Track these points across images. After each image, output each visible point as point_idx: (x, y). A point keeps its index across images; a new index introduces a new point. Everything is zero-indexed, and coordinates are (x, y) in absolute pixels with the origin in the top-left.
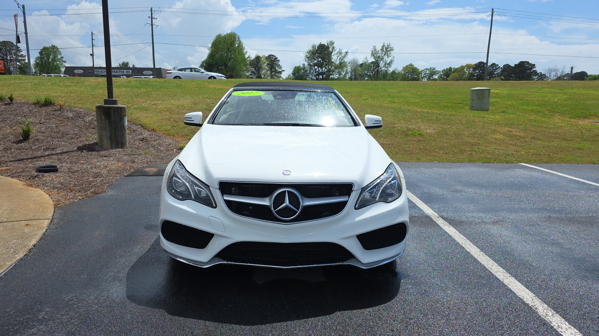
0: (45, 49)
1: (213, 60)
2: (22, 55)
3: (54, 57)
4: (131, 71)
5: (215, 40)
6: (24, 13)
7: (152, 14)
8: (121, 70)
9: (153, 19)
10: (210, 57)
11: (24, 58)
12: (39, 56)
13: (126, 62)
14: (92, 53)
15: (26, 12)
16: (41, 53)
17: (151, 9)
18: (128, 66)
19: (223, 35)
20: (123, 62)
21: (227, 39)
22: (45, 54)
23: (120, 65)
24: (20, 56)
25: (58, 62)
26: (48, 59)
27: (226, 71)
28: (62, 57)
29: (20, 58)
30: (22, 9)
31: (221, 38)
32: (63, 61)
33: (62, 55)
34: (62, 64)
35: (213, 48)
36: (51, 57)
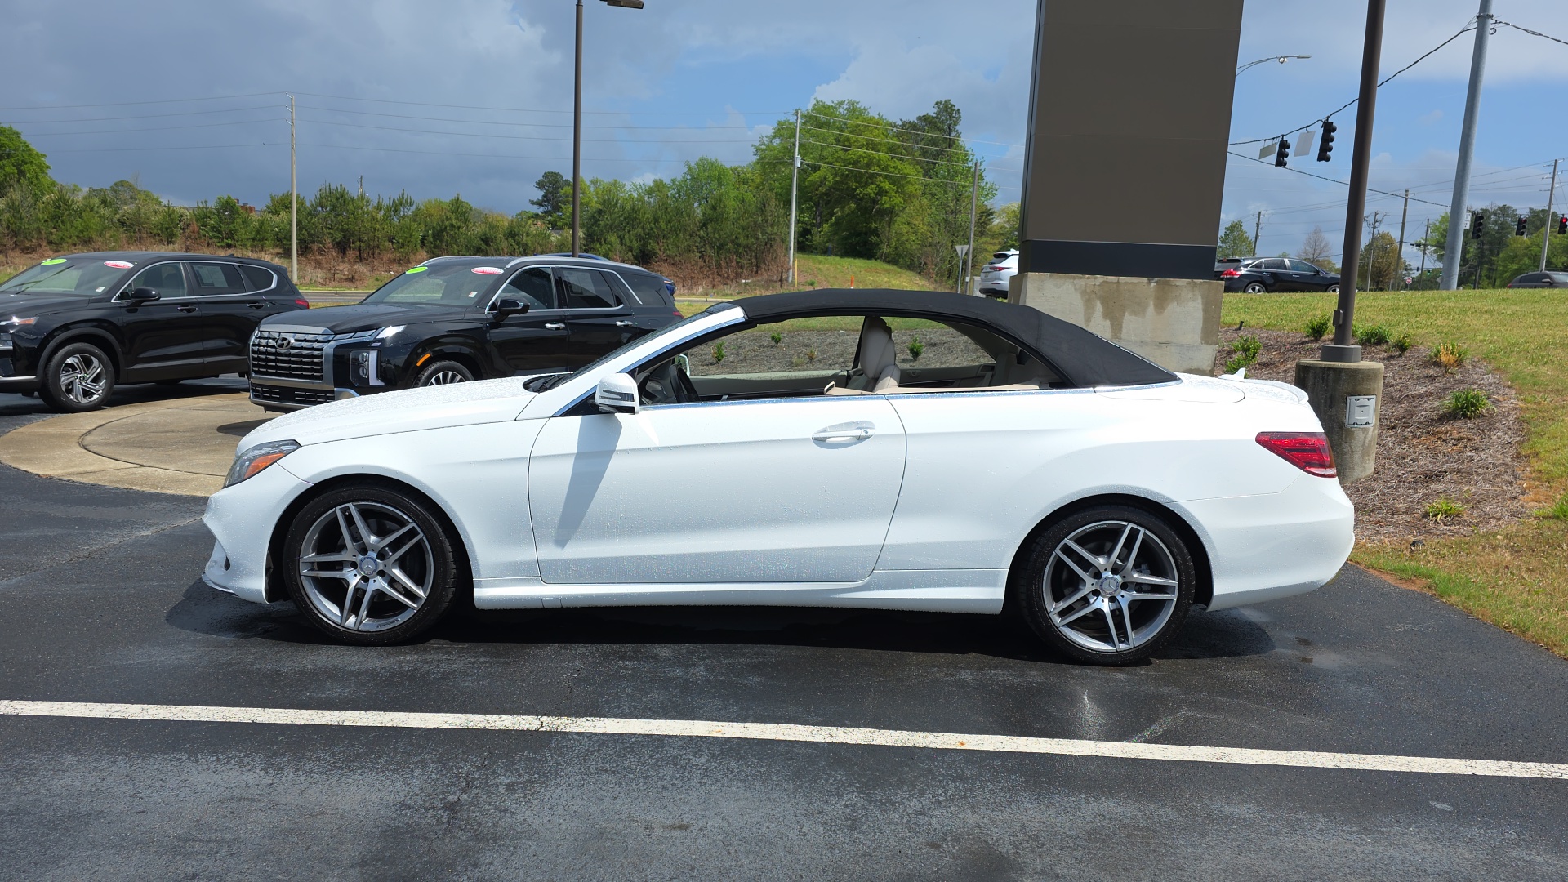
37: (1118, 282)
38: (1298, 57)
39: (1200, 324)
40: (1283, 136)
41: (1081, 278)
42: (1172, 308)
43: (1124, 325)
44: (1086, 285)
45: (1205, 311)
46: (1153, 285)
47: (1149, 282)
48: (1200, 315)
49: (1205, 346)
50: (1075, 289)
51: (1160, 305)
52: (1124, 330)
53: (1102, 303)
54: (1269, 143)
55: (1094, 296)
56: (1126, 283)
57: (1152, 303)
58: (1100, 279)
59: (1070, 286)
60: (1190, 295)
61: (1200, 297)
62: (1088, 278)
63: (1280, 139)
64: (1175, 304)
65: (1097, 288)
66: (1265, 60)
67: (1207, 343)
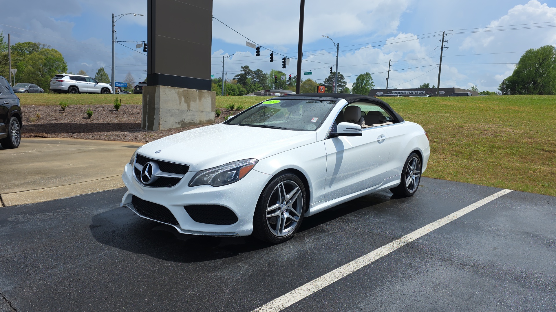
0: (361, 76)
1: (518, 77)
2: (344, 82)
3: (367, 82)
4: (424, 91)
5: (524, 56)
6: (338, 50)
7: (443, 37)
8: (415, 91)
9: (444, 42)
10: (515, 75)
11: (345, 84)
12: (356, 82)
13: (427, 84)
14: (387, 78)
15: (339, 49)
16: (357, 80)
17: (444, 32)
18: (428, 87)
19: (535, 49)
20: (424, 84)
21: (539, 53)
22: (360, 80)
23: (420, 87)
24: (343, 83)
25: (369, 86)
26: (362, 84)
27: (534, 89)
28: (372, 82)
29: (343, 84)
30: (337, 47)
31: (533, 53)
32: (372, 85)
33: (373, 81)
34: (372, 87)
35: (520, 65)
36: (364, 83)
37: (188, 90)
38: (140, 15)
39: (211, 106)
40: (145, 41)
41: (177, 88)
42: (203, 99)
43: (191, 105)
44: (178, 91)
45: (212, 101)
46: (198, 92)
47: (196, 91)
48: (210, 102)
49: (212, 112)
50: (175, 92)
51: (200, 99)
52: (191, 107)
53: (184, 97)
54: (139, 43)
55: (181, 95)
56: (190, 91)
57: (198, 98)
58: (182, 89)
59: (174, 91)
60: (208, 95)
61: (210, 96)
62: (179, 89)
63: (144, 42)
64: (204, 98)
65: (182, 92)
66: (129, 14)
67: (213, 111)
